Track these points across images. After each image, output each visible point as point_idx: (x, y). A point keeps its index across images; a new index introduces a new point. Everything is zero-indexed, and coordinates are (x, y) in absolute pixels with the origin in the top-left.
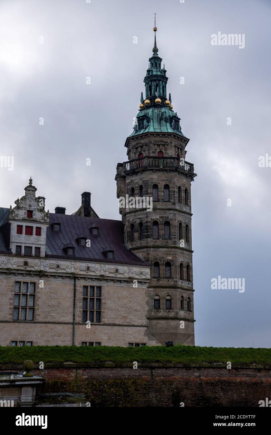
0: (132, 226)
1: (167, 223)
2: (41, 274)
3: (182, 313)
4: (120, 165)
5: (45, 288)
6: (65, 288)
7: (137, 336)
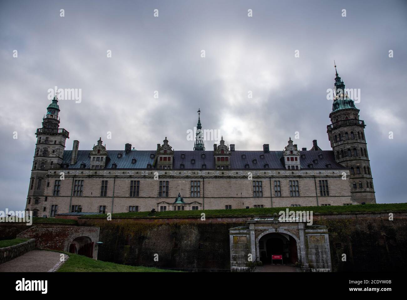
0: (338, 152)
1: (355, 149)
2: (300, 177)
3: (368, 189)
4: (328, 126)
5: (302, 182)
6: (311, 182)
7: (348, 200)
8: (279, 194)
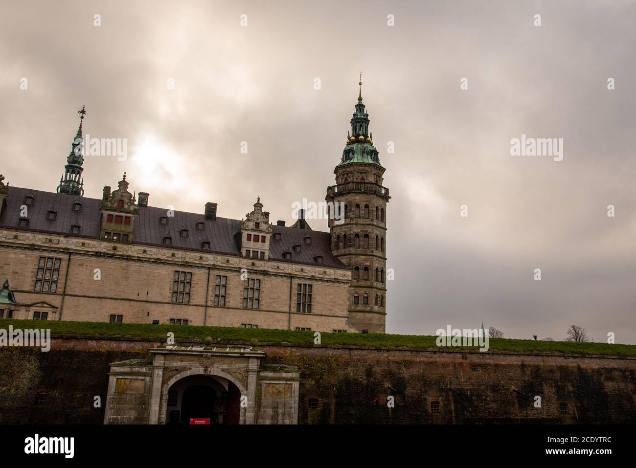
0: (338, 237)
1: (366, 236)
2: (265, 273)
3: (376, 308)
4: (329, 188)
5: (268, 284)
6: (283, 285)
7: (340, 324)
8: (221, 300)
